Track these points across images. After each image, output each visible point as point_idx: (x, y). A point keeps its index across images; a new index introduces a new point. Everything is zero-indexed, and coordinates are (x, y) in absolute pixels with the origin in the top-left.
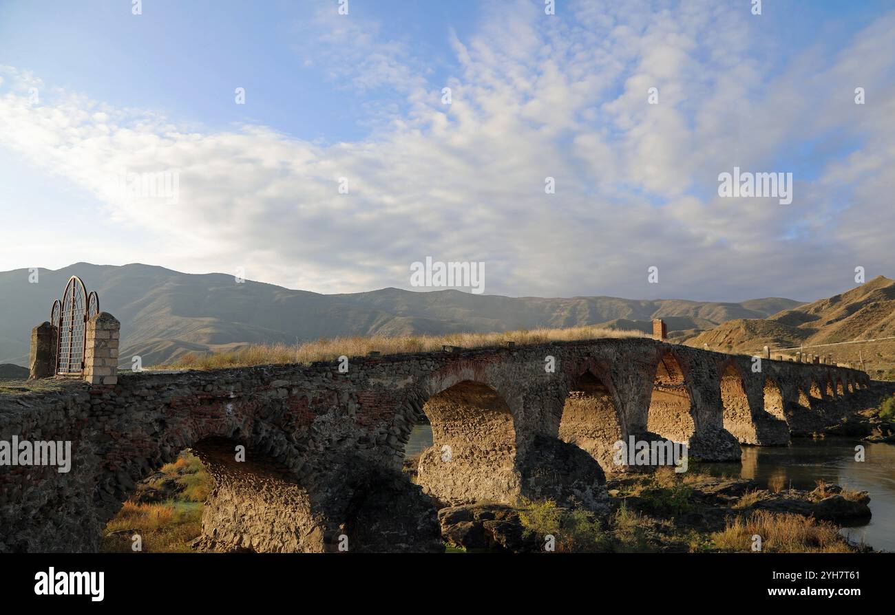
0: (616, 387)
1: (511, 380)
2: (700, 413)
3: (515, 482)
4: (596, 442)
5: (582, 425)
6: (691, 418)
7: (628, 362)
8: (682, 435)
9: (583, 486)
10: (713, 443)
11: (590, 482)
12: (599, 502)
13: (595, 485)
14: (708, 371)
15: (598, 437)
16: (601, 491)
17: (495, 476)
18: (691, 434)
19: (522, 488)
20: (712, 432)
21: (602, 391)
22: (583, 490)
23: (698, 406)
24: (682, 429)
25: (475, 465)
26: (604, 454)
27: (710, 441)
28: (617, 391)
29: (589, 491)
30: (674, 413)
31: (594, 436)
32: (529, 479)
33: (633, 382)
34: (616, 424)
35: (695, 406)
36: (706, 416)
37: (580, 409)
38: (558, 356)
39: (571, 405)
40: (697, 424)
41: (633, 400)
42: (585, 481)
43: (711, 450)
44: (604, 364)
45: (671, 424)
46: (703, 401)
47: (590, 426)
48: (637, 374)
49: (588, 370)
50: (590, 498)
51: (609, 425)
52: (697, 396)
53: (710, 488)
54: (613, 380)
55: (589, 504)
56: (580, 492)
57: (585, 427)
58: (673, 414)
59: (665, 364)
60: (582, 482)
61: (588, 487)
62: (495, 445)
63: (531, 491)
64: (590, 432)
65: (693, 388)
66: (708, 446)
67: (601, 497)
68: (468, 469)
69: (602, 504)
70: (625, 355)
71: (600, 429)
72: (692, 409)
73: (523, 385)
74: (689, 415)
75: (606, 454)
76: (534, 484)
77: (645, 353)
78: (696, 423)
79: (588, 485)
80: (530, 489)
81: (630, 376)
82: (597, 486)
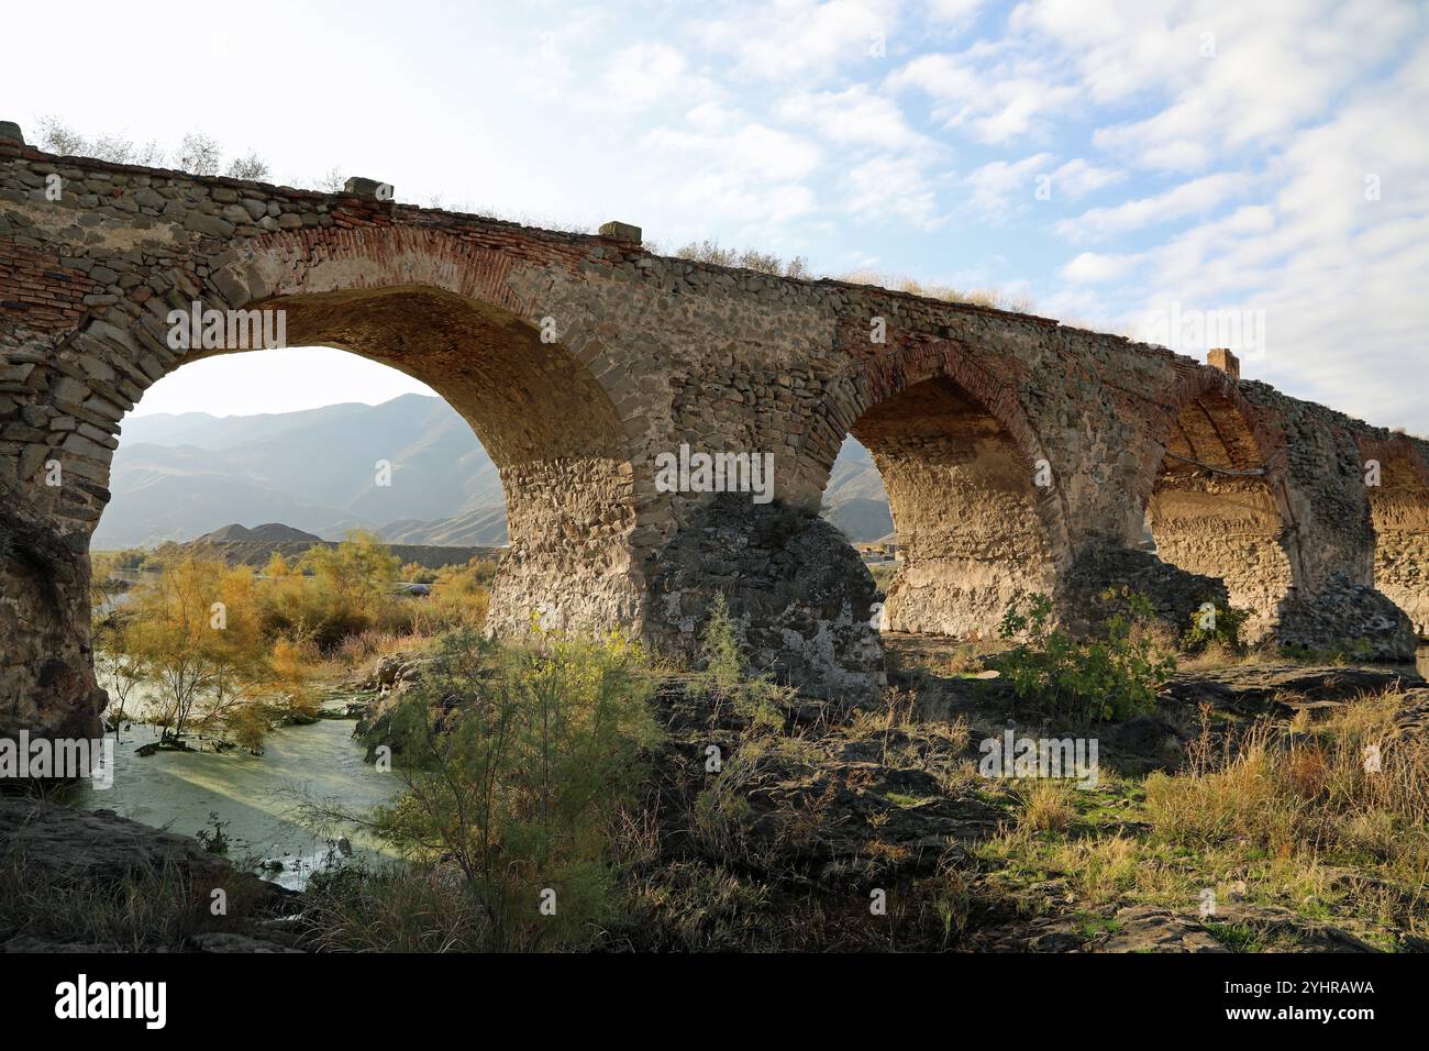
0: (1034, 427)
1: (624, 326)
2: (1308, 544)
3: (633, 606)
4: (994, 570)
5: (963, 530)
6: (1283, 555)
7: (1081, 379)
8: (1262, 593)
9: (810, 620)
10: (1339, 616)
11: (830, 612)
12: (852, 667)
13: (844, 620)
14: (1333, 455)
15: (997, 558)
16: (859, 637)
17: (597, 591)
18: (1283, 592)
19: (648, 620)
20: (1338, 592)
21: (997, 435)
22: (809, 632)
23: (1304, 530)
24: (1262, 582)
25: (567, 566)
26: (1012, 600)
27: (1332, 613)
28: (1040, 439)
29: (824, 635)
30: (1244, 543)
31: (990, 555)
32: (664, 597)
33: (1095, 430)
34: (1038, 523)
35: (1295, 527)
36: (1326, 556)
37: (954, 490)
38: (826, 307)
39: (936, 482)
40: (1300, 569)
41: (1095, 471)
42: (815, 606)
43: (1337, 634)
44: (993, 363)
45: (1236, 570)
46: (1319, 519)
47: (980, 530)
48: (1112, 416)
49: (940, 369)
50: (826, 656)
51: (1023, 524)
52: (1300, 505)
53: (1260, 678)
54: (1026, 409)
55: (821, 673)
56: (800, 637)
57: (971, 534)
58: (1242, 548)
59: (1214, 426)
60: (807, 610)
61: (823, 624)
62: (598, 511)
63: (667, 630)
64: (982, 547)
65: (1287, 485)
66: (1327, 622)
67: (858, 655)
68: (555, 578)
69: (861, 677)
70: (1071, 361)
71: (1003, 538)
72: (1285, 534)
73: (677, 350)
74: (1278, 549)
75: (1018, 600)
76: (678, 612)
77: (1139, 371)
78: (1297, 567)
79: (824, 617)
80: (665, 624)
81: (1086, 413)
82: (849, 622)
